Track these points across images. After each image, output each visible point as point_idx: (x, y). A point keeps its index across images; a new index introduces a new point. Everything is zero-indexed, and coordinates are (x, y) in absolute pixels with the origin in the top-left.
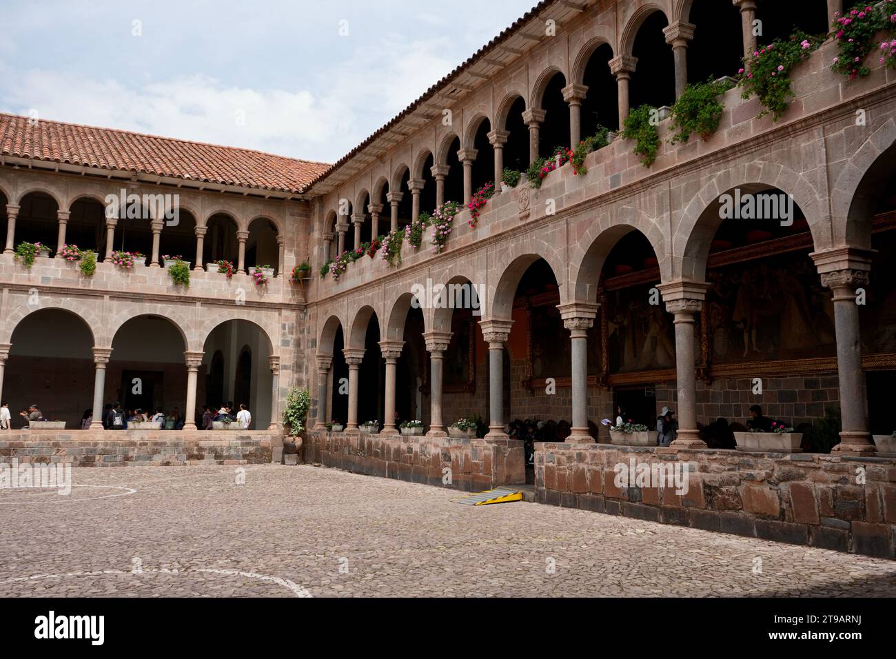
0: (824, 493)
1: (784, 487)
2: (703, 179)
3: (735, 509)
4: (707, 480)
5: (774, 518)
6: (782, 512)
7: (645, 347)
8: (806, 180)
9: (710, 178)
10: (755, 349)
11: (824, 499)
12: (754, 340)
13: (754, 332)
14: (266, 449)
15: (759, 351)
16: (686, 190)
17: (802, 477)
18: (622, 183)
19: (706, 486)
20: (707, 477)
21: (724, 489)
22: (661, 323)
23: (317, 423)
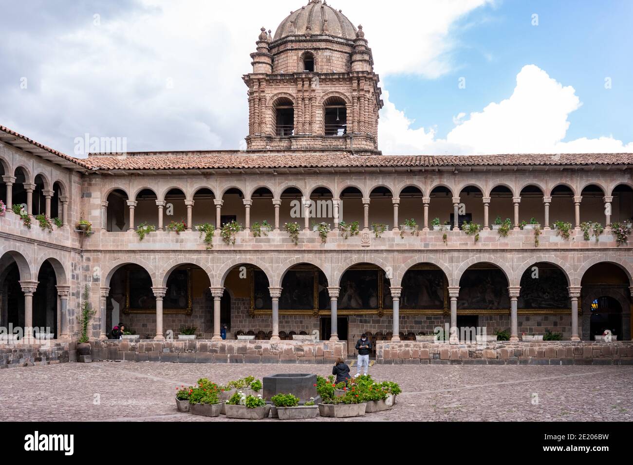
0: (512, 350)
1: (499, 350)
2: (470, 256)
3: (480, 357)
4: (470, 350)
5: (495, 358)
6: (497, 357)
7: (344, 298)
8: (509, 266)
9: (473, 256)
10: (406, 304)
11: (511, 352)
12: (405, 301)
13: (406, 298)
14: (66, 353)
15: (408, 305)
16: (463, 257)
17: (504, 347)
18: (430, 247)
19: (469, 351)
20: (471, 349)
21: (477, 352)
22: (354, 289)
23: (101, 334)
